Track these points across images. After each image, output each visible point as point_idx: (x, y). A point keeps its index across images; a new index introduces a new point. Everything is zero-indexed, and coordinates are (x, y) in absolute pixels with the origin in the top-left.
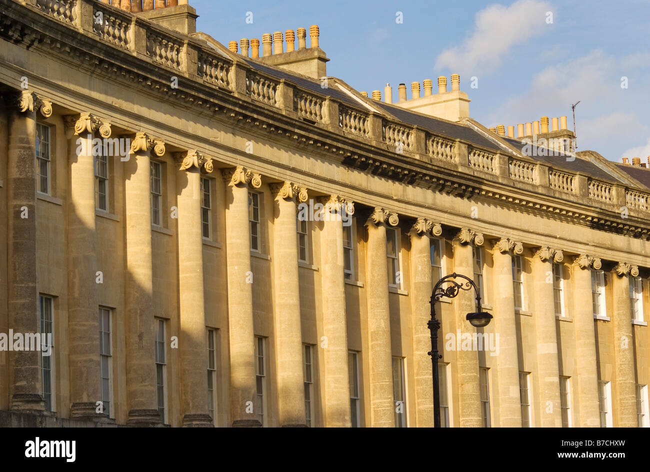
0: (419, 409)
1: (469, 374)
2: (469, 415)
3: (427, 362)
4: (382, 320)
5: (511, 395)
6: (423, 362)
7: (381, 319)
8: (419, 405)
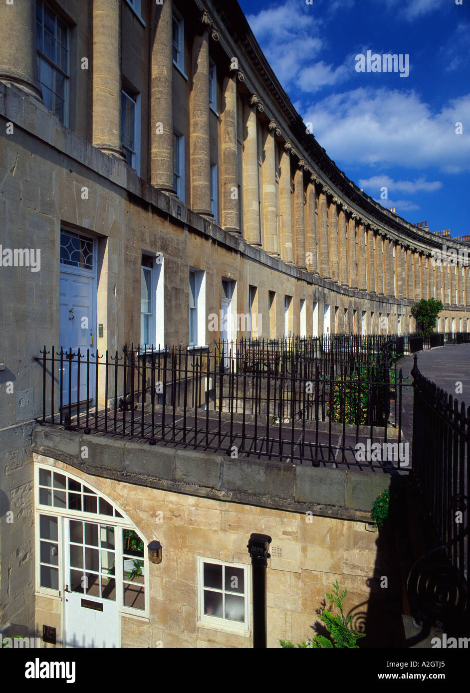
0: (193, 185)
1: (231, 176)
2: (230, 209)
3: (203, 143)
4: (165, 68)
5: (254, 208)
6: (199, 142)
7: (163, 66)
8: (193, 182)
